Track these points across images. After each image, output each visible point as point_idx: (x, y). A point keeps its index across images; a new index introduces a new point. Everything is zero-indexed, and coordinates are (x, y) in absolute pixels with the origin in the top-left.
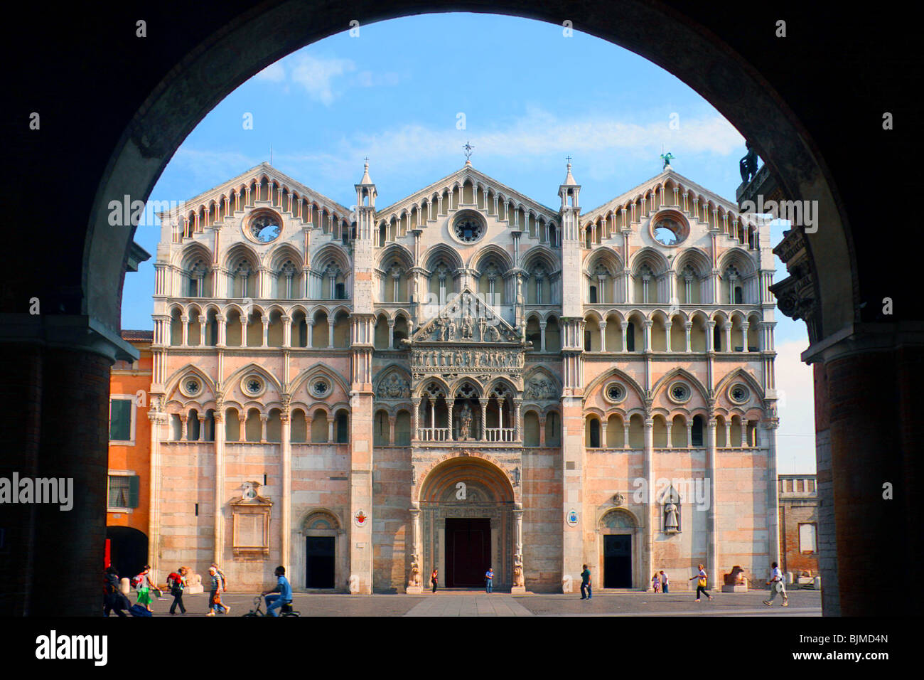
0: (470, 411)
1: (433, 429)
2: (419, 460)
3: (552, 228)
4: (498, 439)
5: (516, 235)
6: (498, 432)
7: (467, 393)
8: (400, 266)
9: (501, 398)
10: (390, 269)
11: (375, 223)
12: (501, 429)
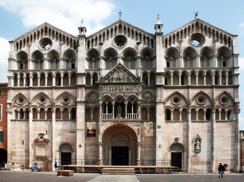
0: (121, 107)
1: (107, 114)
3: (152, 41)
4: (131, 117)
5: (138, 43)
7: (120, 101)
8: (95, 56)
9: (133, 102)
10: (92, 58)
12: (133, 114)
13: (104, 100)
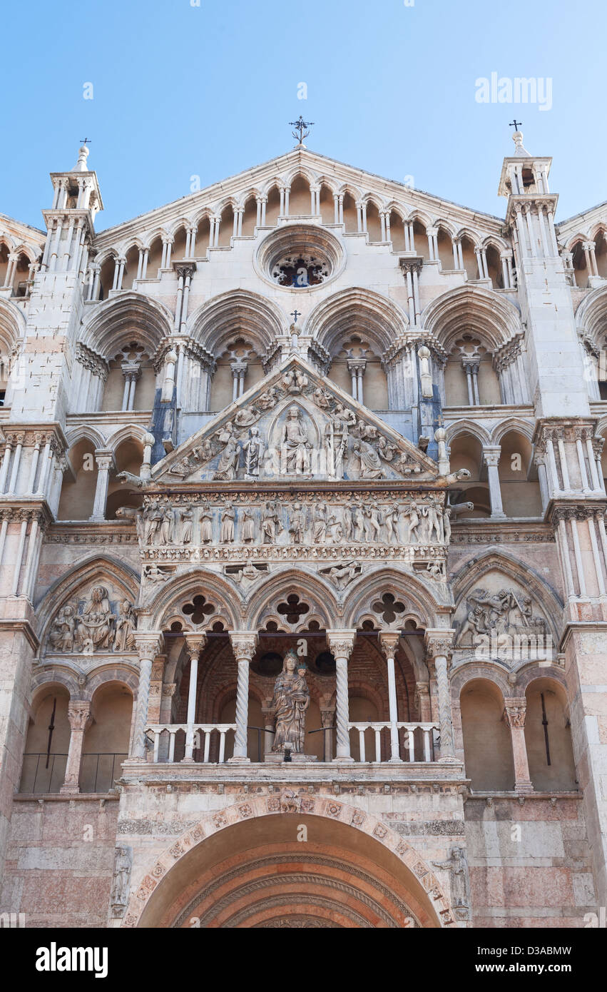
0: (302, 672)
1: (190, 728)
2: (143, 827)
3: (492, 253)
4: (386, 755)
5: (412, 266)
6: (386, 733)
7: (293, 619)
8: (141, 349)
9: (390, 631)
10: (119, 357)
11: (92, 254)
12: (394, 725)
13: (177, 610)
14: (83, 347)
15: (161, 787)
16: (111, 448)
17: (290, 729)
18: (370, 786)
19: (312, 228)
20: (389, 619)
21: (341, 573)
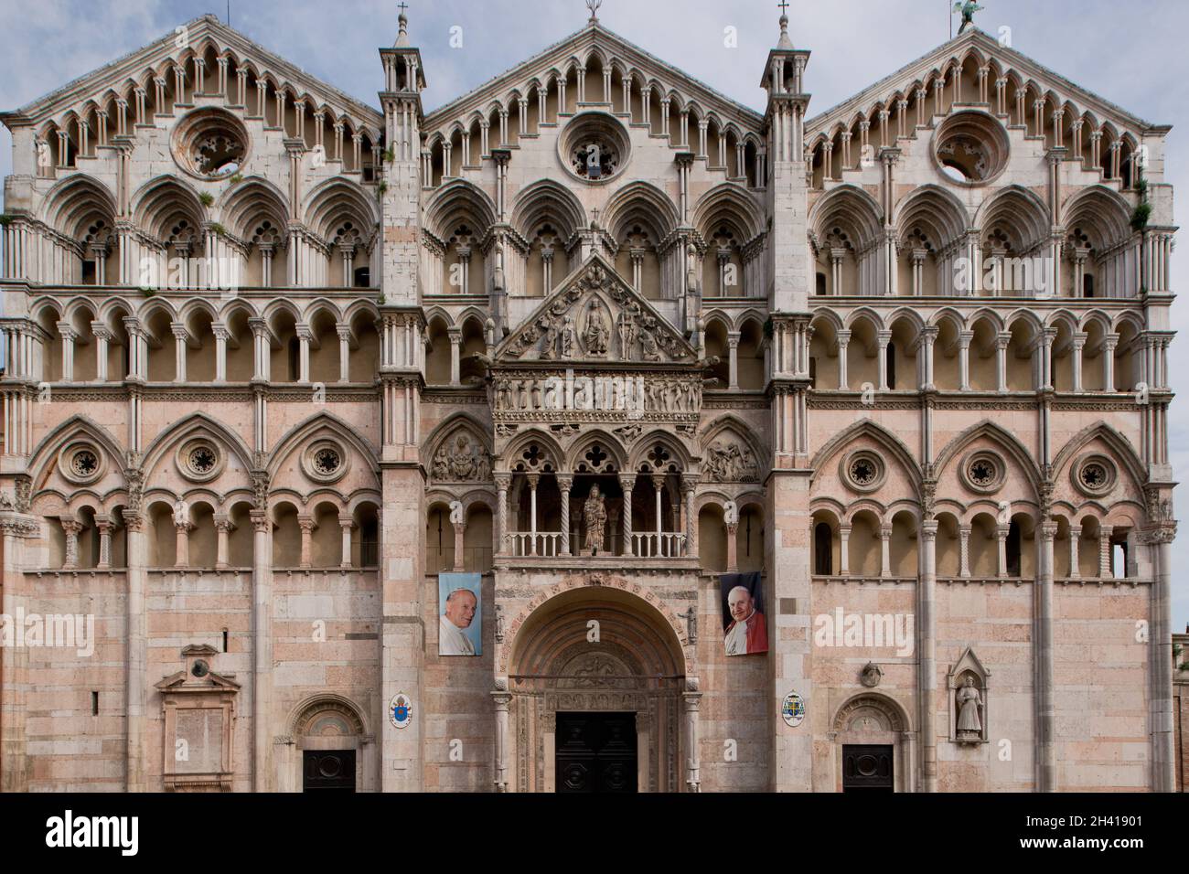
1: (534, 534)
2: (509, 593)
3: (750, 149)
5: (683, 161)
6: (654, 539)
7: (597, 464)
9: (659, 471)
10: (453, 239)
11: (423, 138)
12: (659, 533)
13: (521, 456)
14: (427, 233)
15: (519, 570)
16: (459, 325)
17: (595, 536)
18: (644, 571)
19: (604, 116)
20: (658, 464)
21: (628, 432)
